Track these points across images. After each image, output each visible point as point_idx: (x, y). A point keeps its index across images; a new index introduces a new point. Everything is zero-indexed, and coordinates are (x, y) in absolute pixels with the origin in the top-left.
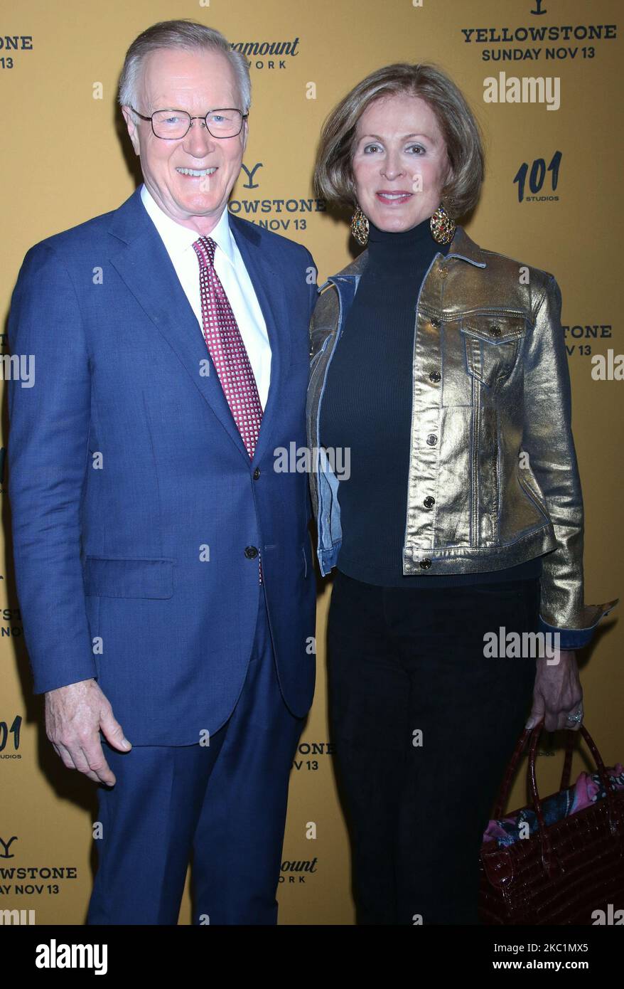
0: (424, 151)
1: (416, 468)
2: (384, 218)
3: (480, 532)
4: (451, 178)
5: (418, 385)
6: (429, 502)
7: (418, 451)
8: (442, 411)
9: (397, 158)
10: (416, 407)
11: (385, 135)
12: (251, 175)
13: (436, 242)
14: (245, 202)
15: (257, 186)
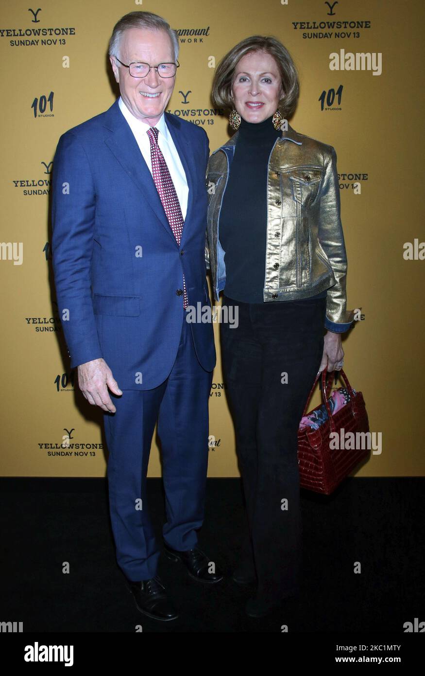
0: (271, 81)
1: (270, 249)
2: (249, 116)
3: (301, 279)
4: (283, 96)
5: (269, 207)
6: (277, 266)
7: (270, 240)
8: (282, 220)
9: (257, 85)
10: (269, 219)
11: (252, 73)
12: (185, 97)
13: (275, 129)
14: (182, 111)
15: (188, 102)
